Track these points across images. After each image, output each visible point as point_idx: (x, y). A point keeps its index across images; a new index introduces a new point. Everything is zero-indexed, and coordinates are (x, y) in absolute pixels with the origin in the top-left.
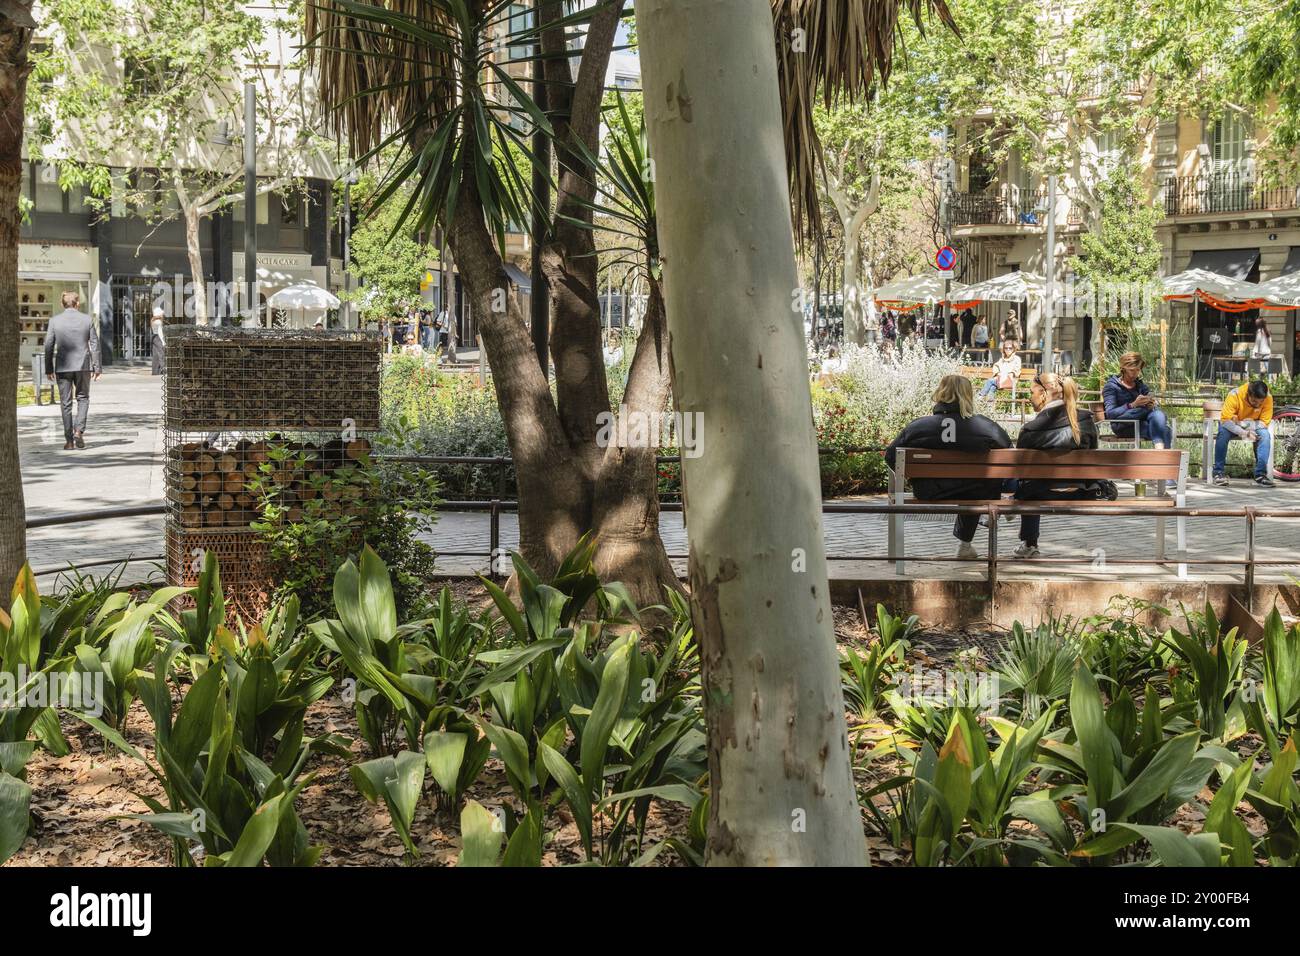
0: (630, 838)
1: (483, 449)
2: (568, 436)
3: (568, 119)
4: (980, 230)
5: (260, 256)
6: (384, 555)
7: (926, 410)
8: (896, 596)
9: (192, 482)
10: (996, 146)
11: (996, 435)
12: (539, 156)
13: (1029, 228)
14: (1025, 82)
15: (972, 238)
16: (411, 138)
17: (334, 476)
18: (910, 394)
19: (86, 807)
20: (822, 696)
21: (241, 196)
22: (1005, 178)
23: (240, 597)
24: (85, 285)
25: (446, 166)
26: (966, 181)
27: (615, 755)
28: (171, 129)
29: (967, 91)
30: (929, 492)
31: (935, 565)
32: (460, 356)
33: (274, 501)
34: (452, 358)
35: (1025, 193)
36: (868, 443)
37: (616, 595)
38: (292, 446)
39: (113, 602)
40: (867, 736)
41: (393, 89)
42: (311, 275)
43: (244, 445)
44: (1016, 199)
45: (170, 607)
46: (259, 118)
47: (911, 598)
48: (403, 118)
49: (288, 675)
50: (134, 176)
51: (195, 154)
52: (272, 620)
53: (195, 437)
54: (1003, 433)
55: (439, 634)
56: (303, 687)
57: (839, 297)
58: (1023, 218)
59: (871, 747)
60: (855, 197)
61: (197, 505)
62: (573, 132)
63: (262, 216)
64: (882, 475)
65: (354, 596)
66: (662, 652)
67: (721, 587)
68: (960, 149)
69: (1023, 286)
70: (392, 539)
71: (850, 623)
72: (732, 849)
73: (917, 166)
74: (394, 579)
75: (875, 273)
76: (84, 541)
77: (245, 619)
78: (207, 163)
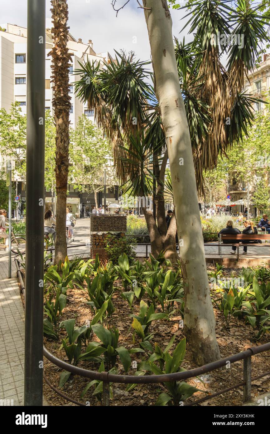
0: (171, 307)
1: (145, 234)
2: (159, 232)
3: (159, 176)
4: (235, 192)
5: (106, 199)
6: (127, 254)
7: (225, 227)
8: (220, 261)
9: (95, 241)
10: (237, 177)
11: (238, 232)
12: (154, 183)
13: (244, 191)
14: (243, 165)
15: (233, 193)
16: (132, 180)
17: (119, 240)
18: (222, 222)
19: (76, 298)
20: (205, 285)
21: (103, 189)
22: (239, 182)
23: (103, 261)
24: (78, 204)
25: (138, 185)
26: (232, 183)
27: (168, 292)
28: (92, 178)
29: (232, 167)
30: (226, 242)
31: (227, 256)
32: (141, 216)
33: (108, 244)
34: (140, 216)
35: (243, 185)
36: (214, 232)
37: (168, 262)
38: (111, 234)
39: (82, 262)
40: (215, 288)
41: (129, 172)
42: (115, 202)
43: (104, 234)
44: (241, 186)
45: (91, 263)
46: (107, 175)
47: (223, 261)
48: (131, 177)
49: (110, 277)
50: (86, 186)
51: (96, 182)
52: (108, 265)
53: (95, 233)
54: (239, 231)
55: (137, 268)
56: (113, 278)
57: (209, 204)
58: (243, 190)
59: (215, 291)
60: (212, 186)
61: (95, 245)
62: (160, 179)
63: (107, 192)
64: (217, 238)
65: (122, 262)
66: (177, 272)
67: (186, 265)
68: (231, 178)
69: (243, 202)
70: (129, 251)
71: (212, 266)
72: (189, 313)
73: (223, 180)
74: (129, 258)
75: (215, 199)
76: (77, 250)
77: (103, 265)
78: (98, 183)
